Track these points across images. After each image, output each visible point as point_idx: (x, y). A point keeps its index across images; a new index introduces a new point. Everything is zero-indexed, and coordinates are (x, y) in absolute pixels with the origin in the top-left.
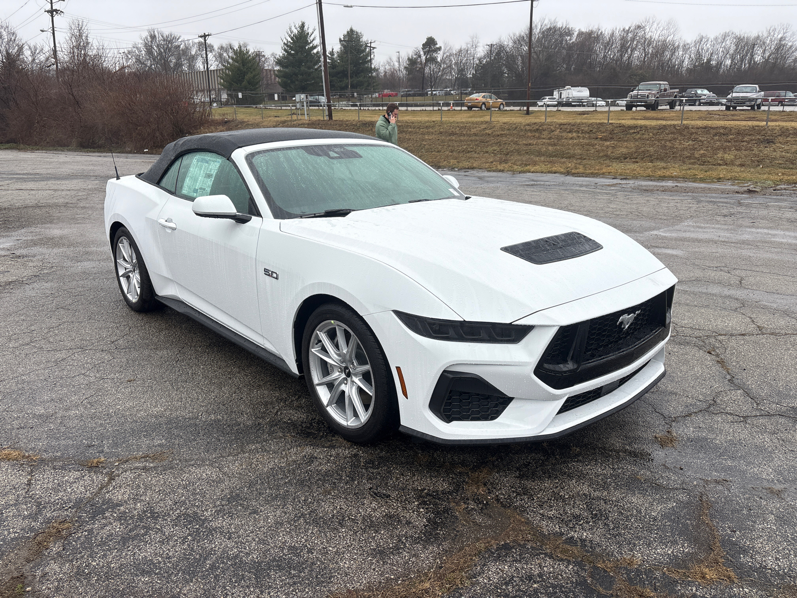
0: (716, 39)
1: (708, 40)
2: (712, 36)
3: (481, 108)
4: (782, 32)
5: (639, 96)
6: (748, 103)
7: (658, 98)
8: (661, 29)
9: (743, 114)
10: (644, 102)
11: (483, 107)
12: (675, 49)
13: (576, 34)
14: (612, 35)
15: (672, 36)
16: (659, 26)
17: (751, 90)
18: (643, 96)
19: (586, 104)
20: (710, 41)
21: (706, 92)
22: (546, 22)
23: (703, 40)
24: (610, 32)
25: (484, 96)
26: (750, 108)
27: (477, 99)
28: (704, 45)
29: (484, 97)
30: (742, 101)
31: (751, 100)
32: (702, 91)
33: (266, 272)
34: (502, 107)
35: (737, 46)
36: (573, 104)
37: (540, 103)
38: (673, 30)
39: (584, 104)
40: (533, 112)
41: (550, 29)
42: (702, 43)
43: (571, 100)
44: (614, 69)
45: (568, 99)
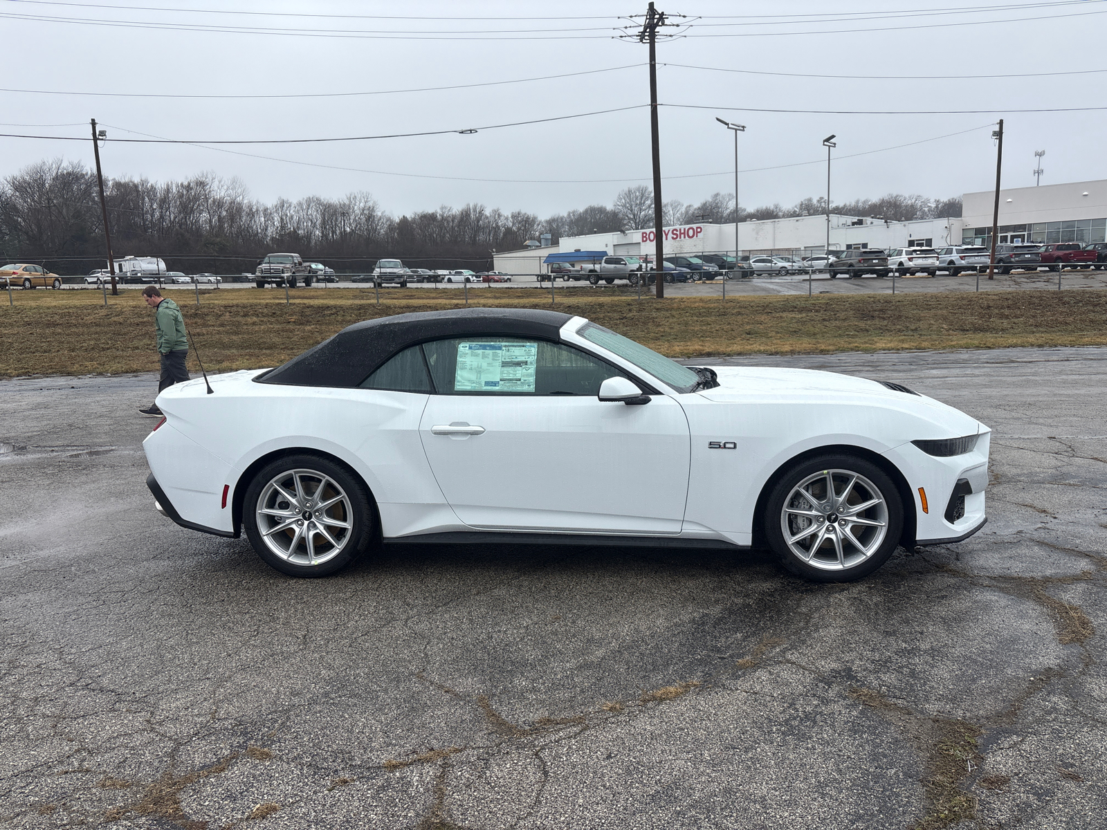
0: (300, 204)
1: (290, 206)
2: (294, 201)
3: (24, 285)
4: (363, 201)
5: (272, 271)
6: (397, 280)
7: (294, 273)
8: (225, 187)
9: (398, 292)
10: (279, 278)
11: (27, 284)
12: (252, 214)
13: (110, 184)
14: (168, 190)
15: (241, 197)
16: (222, 183)
17: (395, 265)
18: (277, 271)
19: (163, 279)
20: (293, 206)
21: (321, 266)
22: (64, 164)
23: (285, 206)
24: (164, 186)
25: (26, 267)
26: (399, 285)
27: (14, 273)
28: (288, 212)
29: (25, 269)
30: (390, 278)
31: (400, 276)
32: (316, 265)
33: (713, 445)
34: (57, 284)
35: (323, 215)
36: (144, 279)
37: (90, 280)
38: (240, 190)
39: (161, 279)
40: (123, 291)
41: (69, 174)
42: (285, 208)
43: (139, 275)
44: (182, 235)
45: (134, 273)
